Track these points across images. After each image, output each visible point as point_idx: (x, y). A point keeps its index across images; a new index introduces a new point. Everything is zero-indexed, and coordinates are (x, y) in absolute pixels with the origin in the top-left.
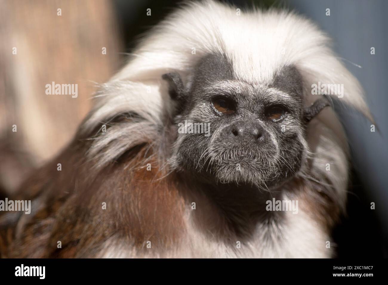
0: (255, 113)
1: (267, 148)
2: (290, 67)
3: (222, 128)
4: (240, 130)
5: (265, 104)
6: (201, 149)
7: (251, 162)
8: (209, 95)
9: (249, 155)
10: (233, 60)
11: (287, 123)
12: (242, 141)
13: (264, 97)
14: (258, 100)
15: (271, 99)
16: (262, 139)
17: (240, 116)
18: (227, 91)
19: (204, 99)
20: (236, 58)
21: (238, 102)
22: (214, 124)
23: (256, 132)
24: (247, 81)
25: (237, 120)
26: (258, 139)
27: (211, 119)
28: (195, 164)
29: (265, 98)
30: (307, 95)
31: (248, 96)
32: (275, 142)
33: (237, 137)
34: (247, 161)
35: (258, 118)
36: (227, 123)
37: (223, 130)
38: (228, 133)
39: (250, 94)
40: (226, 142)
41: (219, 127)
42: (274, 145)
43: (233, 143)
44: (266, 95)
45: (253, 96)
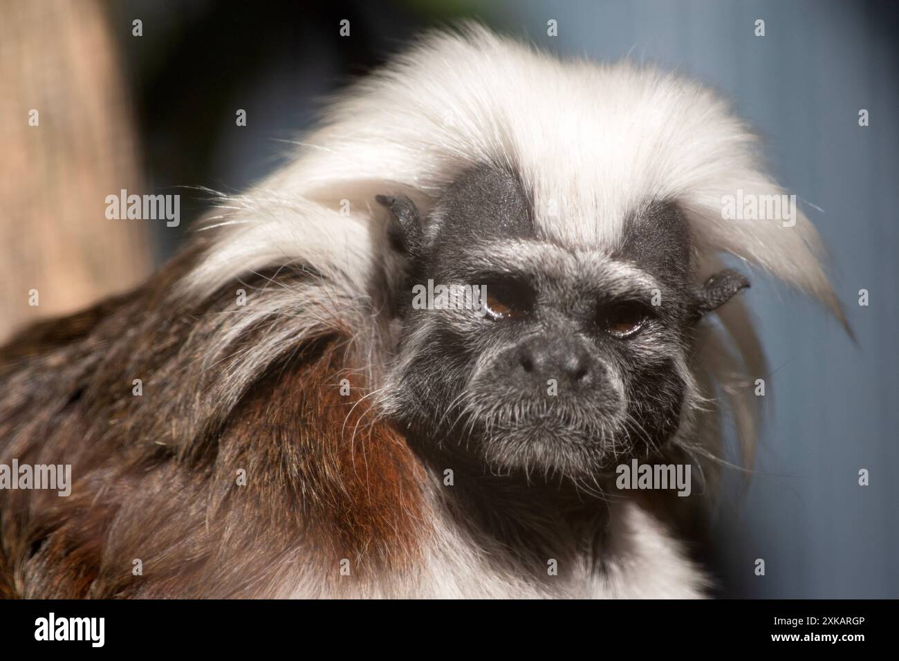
0: (574, 318)
1: (598, 400)
2: (665, 203)
3: (499, 351)
4: (538, 361)
5: (599, 300)
6: (452, 385)
7: (560, 430)
8: (472, 268)
9: (556, 415)
10: (536, 190)
11: (647, 340)
12: (541, 385)
13: (598, 284)
14: (584, 288)
15: (615, 289)
16: (586, 379)
17: (540, 326)
18: (514, 263)
19: (462, 277)
20: (543, 186)
21: (538, 291)
22: (482, 337)
23: (573, 363)
24: (564, 244)
25: (532, 333)
26: (579, 380)
27: (476, 326)
28: (438, 414)
29: (602, 285)
30: (698, 266)
31: (564, 277)
32: (617, 383)
33: (529, 375)
34: (551, 430)
35: (580, 331)
36: (511, 339)
37: (500, 356)
38: (511, 364)
39: (567, 275)
40: (507, 385)
41: (491, 345)
42: (614, 392)
43: (522, 390)
44: (603, 280)
45: (573, 279)
